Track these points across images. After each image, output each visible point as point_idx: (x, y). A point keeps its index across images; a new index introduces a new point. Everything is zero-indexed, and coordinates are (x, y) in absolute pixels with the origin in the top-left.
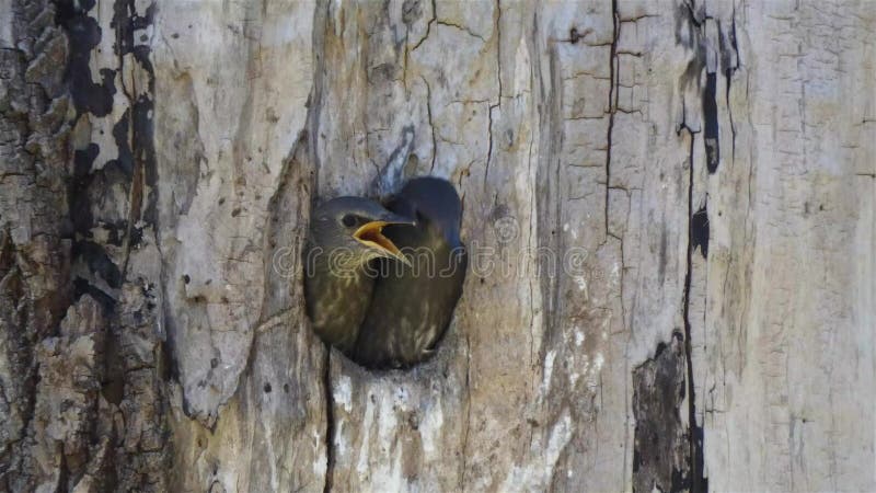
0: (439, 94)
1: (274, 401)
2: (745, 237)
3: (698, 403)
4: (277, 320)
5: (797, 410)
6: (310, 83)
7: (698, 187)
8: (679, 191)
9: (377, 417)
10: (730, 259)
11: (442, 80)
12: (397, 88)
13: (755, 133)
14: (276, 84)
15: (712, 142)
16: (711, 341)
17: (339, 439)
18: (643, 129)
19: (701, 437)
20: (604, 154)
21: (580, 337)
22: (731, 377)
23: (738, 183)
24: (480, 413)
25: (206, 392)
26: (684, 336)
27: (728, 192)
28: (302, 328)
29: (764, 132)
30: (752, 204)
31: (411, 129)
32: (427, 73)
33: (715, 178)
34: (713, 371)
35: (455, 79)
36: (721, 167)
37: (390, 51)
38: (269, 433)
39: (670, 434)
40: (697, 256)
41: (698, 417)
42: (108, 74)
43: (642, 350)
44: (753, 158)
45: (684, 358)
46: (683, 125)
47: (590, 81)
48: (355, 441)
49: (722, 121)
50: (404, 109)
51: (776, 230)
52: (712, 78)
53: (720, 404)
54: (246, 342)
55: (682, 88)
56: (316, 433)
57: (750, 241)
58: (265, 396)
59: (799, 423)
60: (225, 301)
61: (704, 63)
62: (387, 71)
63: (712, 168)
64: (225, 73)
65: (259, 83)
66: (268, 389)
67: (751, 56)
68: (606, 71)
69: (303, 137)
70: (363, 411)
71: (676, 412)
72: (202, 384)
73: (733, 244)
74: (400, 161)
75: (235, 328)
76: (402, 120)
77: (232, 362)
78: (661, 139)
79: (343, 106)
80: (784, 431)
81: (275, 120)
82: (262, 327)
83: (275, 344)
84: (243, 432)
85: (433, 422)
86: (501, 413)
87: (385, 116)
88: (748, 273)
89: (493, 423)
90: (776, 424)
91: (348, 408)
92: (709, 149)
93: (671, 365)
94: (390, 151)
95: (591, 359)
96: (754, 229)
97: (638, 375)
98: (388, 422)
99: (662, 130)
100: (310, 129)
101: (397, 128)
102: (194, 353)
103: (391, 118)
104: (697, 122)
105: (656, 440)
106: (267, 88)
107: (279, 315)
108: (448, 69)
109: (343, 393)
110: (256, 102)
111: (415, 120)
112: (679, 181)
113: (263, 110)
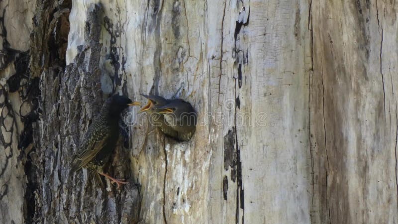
0: (189, 74)
1: (151, 151)
2: (249, 103)
3: (239, 144)
4: (152, 132)
5: (265, 144)
6: (154, 74)
7: (237, 92)
8: (233, 93)
9: (177, 153)
10: (246, 109)
11: (190, 70)
12: (180, 73)
13: (252, 78)
14: (147, 75)
15: (240, 81)
16: (242, 129)
17: (168, 159)
18: (226, 78)
19: (239, 152)
20: (218, 85)
21: (213, 130)
22: (248, 137)
23: (247, 90)
24: (198, 150)
25: (136, 150)
26: (235, 128)
27: (244, 92)
28: (158, 133)
29: (254, 77)
30: (251, 95)
31: (183, 83)
32: (187, 69)
33: (241, 89)
34: (243, 136)
35: (193, 70)
36: (242, 87)
37: (178, 65)
38: (150, 159)
39: (232, 152)
40: (237, 109)
41: (239, 147)
42: (121, 75)
43: (226, 132)
44: (251, 84)
45: (235, 133)
46: (234, 77)
47: (215, 68)
48: (171, 159)
49: (243, 75)
50: (182, 78)
51: (257, 101)
52: (240, 65)
53: (244, 143)
54: (144, 137)
55: (234, 68)
56: (162, 158)
57: (250, 104)
58: (149, 150)
59: (265, 147)
60: (140, 128)
61: (238, 62)
62: (177, 69)
63: (240, 87)
64: (137, 74)
65: (143, 75)
66: (150, 148)
67: (251, 59)
68: (219, 65)
69: (153, 87)
70: (173, 152)
71: (233, 147)
72: (136, 148)
73: (246, 105)
74: (181, 91)
75: (142, 135)
76: (181, 81)
77: (142, 143)
78: (230, 81)
79: (166, 79)
80: (262, 149)
81: (147, 84)
82: (149, 134)
83: (152, 137)
84: (146, 159)
85: (188, 153)
86: (202, 150)
87: (177, 80)
88: (251, 111)
89: (200, 152)
90: (259, 147)
91: (169, 151)
92: (239, 83)
93: (232, 136)
94: (178, 89)
95: (216, 135)
96: (251, 101)
97: (225, 139)
98: (179, 154)
99: (230, 79)
100: (155, 85)
101: (180, 83)
102: (135, 141)
103: (179, 81)
104: (237, 76)
105: (229, 154)
106: (145, 76)
107: (152, 130)
108: (191, 68)
109: (168, 148)
110: (143, 80)
111: (184, 81)
112: (233, 91)
113: (145, 82)
